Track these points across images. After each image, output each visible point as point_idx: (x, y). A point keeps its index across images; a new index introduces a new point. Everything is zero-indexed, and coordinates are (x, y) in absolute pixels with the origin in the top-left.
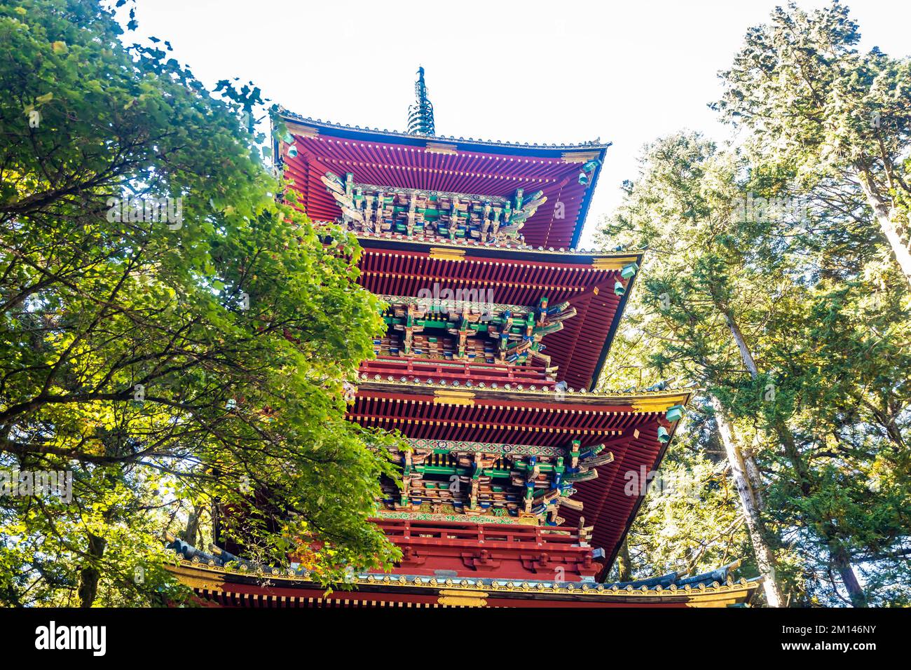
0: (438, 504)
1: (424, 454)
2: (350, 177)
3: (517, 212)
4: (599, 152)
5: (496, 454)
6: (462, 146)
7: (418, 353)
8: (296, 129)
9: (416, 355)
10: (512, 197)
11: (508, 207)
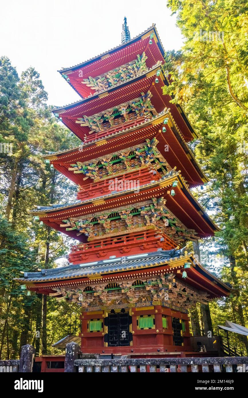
0: (120, 170)
1: (109, 158)
2: (90, 77)
3: (140, 62)
4: (153, 29)
5: (128, 151)
6: (111, 52)
7: (116, 124)
8: (67, 73)
9: (116, 126)
10: (136, 58)
11: (137, 62)
